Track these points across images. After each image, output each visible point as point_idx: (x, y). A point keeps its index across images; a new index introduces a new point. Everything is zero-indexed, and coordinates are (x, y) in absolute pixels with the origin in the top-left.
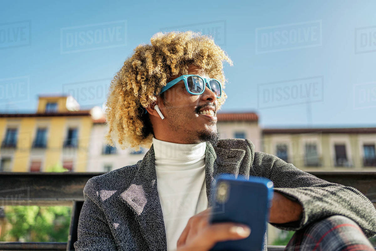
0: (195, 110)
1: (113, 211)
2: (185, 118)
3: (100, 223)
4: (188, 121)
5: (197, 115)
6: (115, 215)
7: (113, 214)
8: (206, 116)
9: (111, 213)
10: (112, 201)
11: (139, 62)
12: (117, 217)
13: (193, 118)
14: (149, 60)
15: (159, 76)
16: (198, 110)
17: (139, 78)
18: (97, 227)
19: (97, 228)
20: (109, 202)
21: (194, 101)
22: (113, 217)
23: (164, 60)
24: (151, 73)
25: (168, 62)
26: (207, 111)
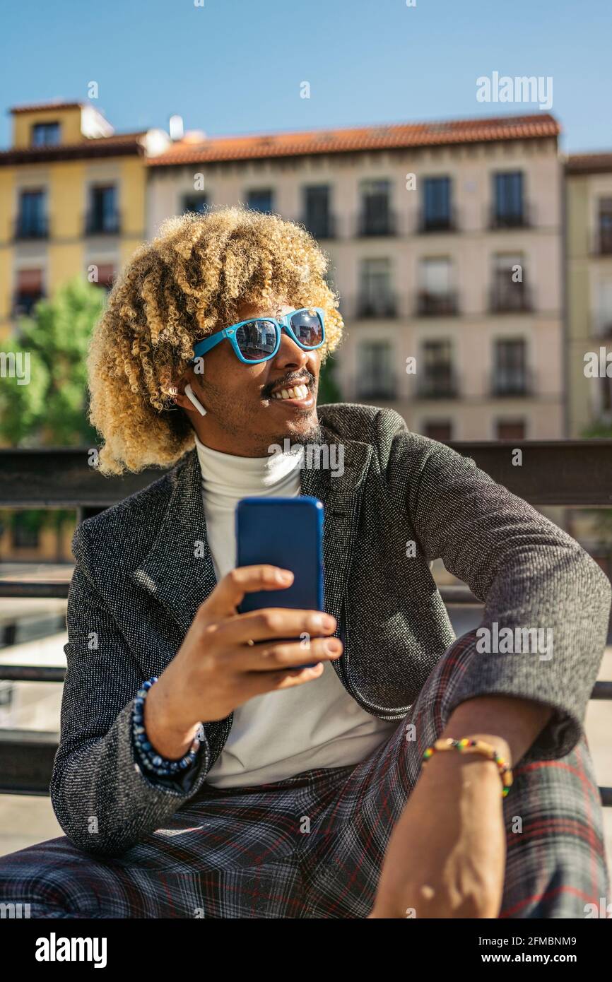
0: (260, 393)
1: (120, 599)
2: (244, 412)
3: (103, 616)
4: (252, 416)
5: (266, 403)
6: (124, 608)
7: (122, 604)
8: (287, 403)
9: (117, 603)
10: (118, 579)
11: (132, 313)
12: (130, 611)
13: (258, 409)
14: (150, 309)
15: (175, 341)
16: (269, 392)
17: (135, 351)
18: (98, 623)
19: (98, 626)
20: (112, 583)
21: (257, 375)
22: (121, 612)
23: (181, 306)
24: (156, 339)
25: (189, 310)
26: (291, 391)
